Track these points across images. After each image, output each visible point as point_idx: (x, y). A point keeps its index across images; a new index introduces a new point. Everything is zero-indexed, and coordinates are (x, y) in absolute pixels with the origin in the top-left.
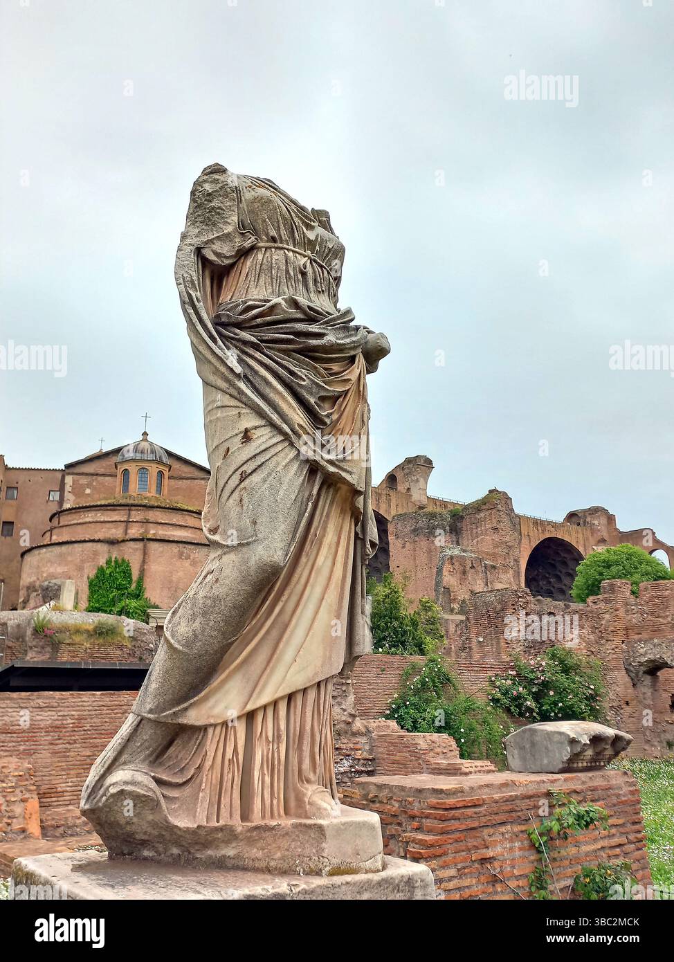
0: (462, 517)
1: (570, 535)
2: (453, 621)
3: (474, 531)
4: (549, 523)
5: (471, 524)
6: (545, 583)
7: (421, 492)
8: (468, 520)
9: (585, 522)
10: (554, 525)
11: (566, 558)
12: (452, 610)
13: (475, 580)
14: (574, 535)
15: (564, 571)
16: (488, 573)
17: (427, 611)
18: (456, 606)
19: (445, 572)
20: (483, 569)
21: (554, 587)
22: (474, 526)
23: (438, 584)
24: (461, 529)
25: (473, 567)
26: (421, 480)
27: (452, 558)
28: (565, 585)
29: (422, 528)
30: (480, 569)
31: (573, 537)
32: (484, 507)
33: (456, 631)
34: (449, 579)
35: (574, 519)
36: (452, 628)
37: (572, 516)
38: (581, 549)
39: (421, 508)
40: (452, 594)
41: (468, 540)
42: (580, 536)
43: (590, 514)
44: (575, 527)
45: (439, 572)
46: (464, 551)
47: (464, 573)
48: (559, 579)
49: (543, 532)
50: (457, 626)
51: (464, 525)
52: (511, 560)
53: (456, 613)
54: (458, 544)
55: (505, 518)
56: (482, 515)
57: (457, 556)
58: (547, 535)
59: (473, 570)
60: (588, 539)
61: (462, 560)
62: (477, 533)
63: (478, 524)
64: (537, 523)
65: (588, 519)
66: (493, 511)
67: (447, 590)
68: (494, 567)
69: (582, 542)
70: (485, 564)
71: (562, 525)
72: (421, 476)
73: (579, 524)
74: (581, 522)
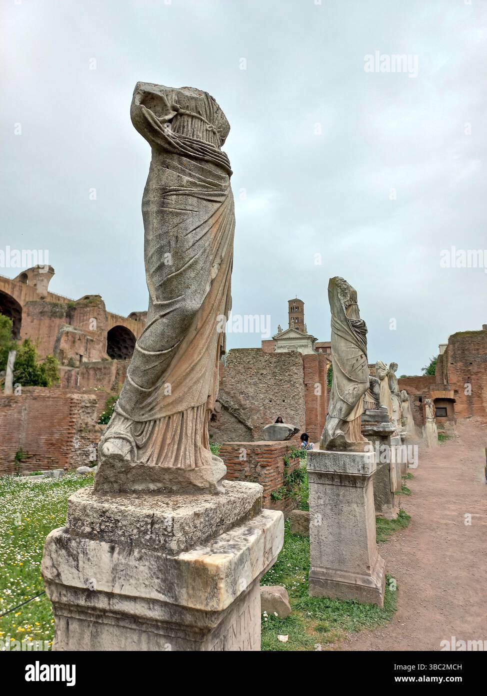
0: (75, 309)
1: (131, 326)
2: (63, 370)
3: (82, 318)
4: (120, 317)
5: (81, 313)
6: (111, 351)
7: (44, 288)
8: (79, 311)
9: (140, 319)
10: (123, 319)
11: (125, 338)
12: (63, 364)
13: (80, 347)
14: (133, 325)
15: (123, 345)
16: (88, 344)
17: (50, 363)
18: (66, 361)
19: (62, 340)
20: (86, 341)
21: (116, 353)
22: (82, 315)
23: (56, 347)
24: (73, 316)
25: (79, 339)
26: (45, 280)
27: (68, 333)
28: (123, 353)
29: (47, 312)
30: (84, 341)
31: (132, 327)
32: (90, 305)
33: (64, 376)
34: (63, 345)
35: (134, 317)
36: (62, 374)
37: (133, 315)
38: (135, 334)
39: (42, 298)
40: (65, 354)
41: (77, 323)
42: (136, 327)
43: (143, 315)
44: (134, 321)
45: (58, 340)
46: (75, 329)
47: (74, 342)
48: (120, 349)
49: (116, 322)
50: (66, 373)
51: (76, 314)
52: (102, 337)
53: (66, 366)
54: (70, 324)
55: (102, 312)
56: (88, 309)
57: (71, 332)
58: (118, 324)
59: (79, 341)
60: (140, 329)
61: (74, 335)
62: (83, 319)
63: (85, 314)
64: (114, 317)
65: (142, 318)
66: (96, 308)
67: (62, 352)
68: (92, 341)
69: (136, 330)
70: (87, 338)
71: (127, 319)
72: (45, 278)
73: (136, 320)
74: (138, 319)
